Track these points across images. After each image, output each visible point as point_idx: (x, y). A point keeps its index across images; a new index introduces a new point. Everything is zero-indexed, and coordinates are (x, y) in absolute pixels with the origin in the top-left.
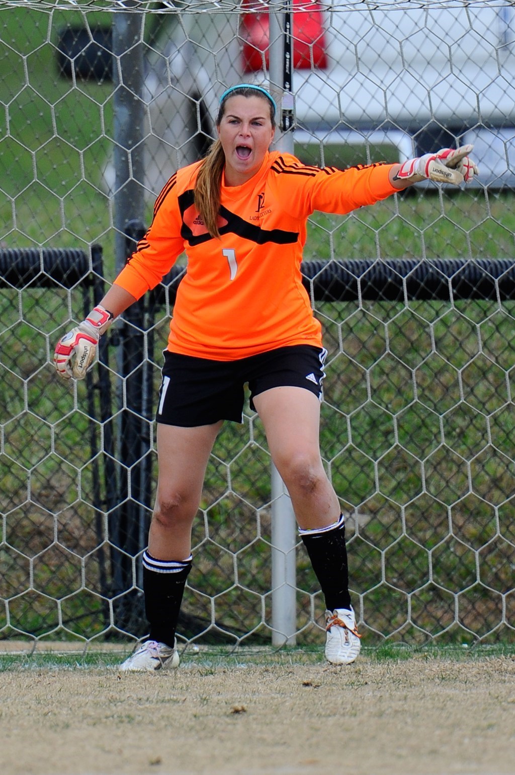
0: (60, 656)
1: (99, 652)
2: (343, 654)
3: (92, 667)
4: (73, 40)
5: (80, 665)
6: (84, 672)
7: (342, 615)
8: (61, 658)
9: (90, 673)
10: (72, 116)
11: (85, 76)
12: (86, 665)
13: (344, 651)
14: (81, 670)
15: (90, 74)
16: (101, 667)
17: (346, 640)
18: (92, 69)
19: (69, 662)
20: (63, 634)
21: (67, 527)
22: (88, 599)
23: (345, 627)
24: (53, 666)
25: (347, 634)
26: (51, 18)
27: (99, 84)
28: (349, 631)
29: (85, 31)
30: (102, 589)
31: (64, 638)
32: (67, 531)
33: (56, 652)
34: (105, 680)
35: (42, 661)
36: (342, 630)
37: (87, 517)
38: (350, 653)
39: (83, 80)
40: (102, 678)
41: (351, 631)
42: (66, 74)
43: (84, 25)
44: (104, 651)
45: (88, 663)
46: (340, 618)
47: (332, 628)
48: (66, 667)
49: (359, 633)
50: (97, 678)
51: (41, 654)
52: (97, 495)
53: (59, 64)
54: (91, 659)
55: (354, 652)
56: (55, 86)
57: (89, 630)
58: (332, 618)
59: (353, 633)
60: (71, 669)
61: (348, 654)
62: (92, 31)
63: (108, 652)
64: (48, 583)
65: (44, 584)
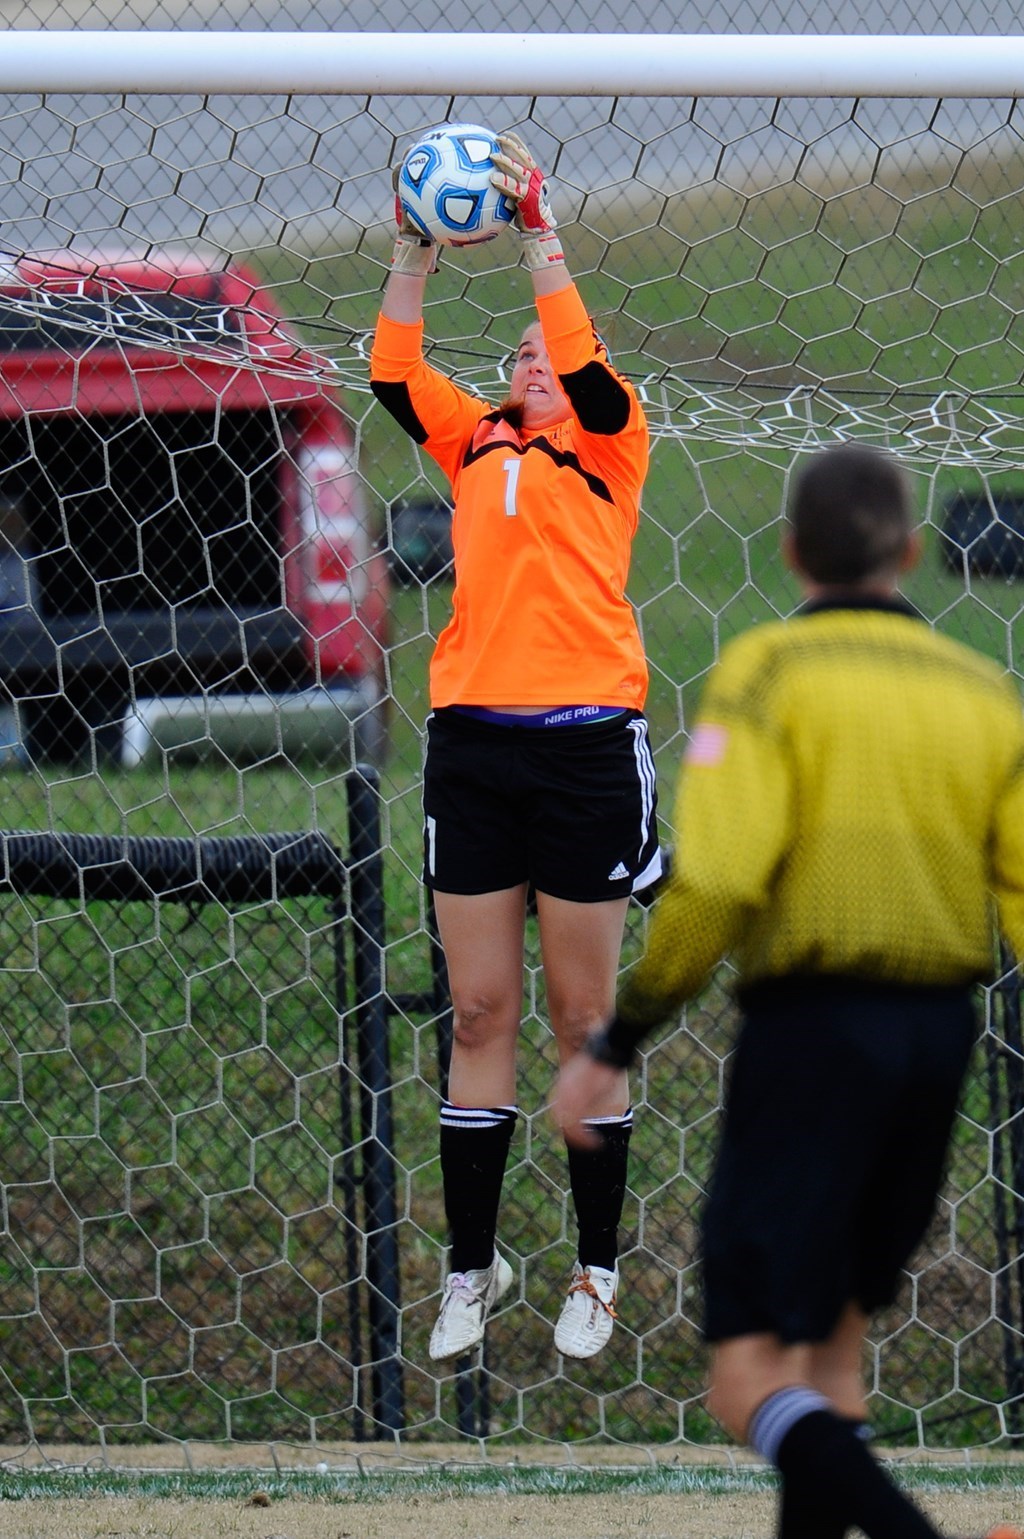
0: (942, 1470)
1: (1003, 1464)
2: (580, 1342)
3: (992, 1488)
4: (968, 514)
5: (974, 1484)
6: (980, 1496)
7: (596, 1277)
8: (944, 1474)
9: (989, 1498)
10: (967, 632)
11: (986, 571)
12: (983, 1485)
13: (582, 1336)
14: (975, 1492)
15: (993, 566)
16: (1005, 1488)
17: (593, 1317)
18: (997, 560)
19: (956, 1480)
20: (946, 1438)
21: (955, 1271)
22: (986, 1382)
23: (595, 1297)
24: (931, 1486)
25: (595, 1308)
26: (933, 483)
27: (1009, 582)
28: (600, 1306)
29: (985, 502)
30: (1007, 1367)
31: (948, 1443)
32: (954, 1276)
33: (936, 1464)
34: (1012, 1507)
35: (914, 1478)
36: (590, 1301)
37: (986, 1255)
38: (592, 1343)
39: (982, 577)
40: (1008, 1504)
41: (603, 1305)
42: (954, 566)
43: (984, 493)
44: (1011, 1464)
45: (986, 1482)
46: (592, 1281)
47: (576, 1293)
48: (951, 1488)
49: (615, 1311)
50: (1001, 1505)
51: (912, 1468)
52: (1001, 1221)
53: (946, 553)
54: (990, 1476)
55: (597, 1341)
56: (939, 585)
57: (986, 1431)
58: (580, 1279)
59: (606, 1309)
60: (959, 1491)
61: (587, 1343)
62: (996, 502)
63: (1018, 1465)
64: (924, 1357)
65: (917, 1359)
